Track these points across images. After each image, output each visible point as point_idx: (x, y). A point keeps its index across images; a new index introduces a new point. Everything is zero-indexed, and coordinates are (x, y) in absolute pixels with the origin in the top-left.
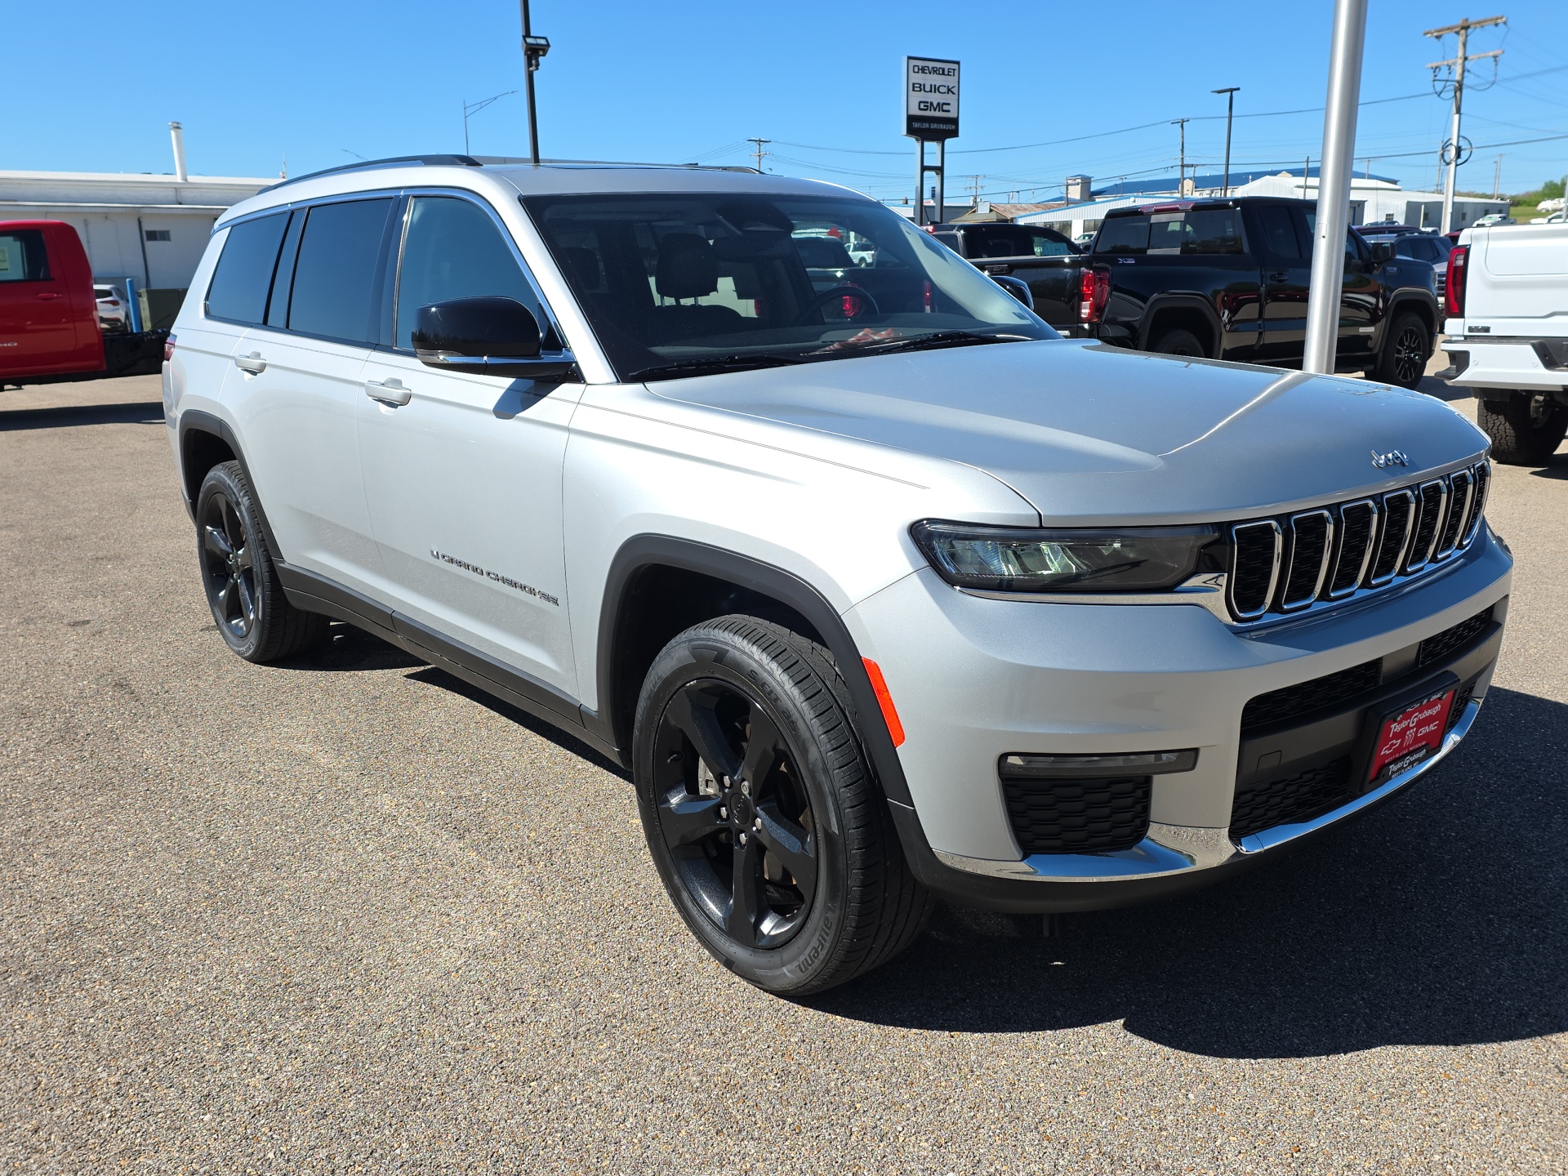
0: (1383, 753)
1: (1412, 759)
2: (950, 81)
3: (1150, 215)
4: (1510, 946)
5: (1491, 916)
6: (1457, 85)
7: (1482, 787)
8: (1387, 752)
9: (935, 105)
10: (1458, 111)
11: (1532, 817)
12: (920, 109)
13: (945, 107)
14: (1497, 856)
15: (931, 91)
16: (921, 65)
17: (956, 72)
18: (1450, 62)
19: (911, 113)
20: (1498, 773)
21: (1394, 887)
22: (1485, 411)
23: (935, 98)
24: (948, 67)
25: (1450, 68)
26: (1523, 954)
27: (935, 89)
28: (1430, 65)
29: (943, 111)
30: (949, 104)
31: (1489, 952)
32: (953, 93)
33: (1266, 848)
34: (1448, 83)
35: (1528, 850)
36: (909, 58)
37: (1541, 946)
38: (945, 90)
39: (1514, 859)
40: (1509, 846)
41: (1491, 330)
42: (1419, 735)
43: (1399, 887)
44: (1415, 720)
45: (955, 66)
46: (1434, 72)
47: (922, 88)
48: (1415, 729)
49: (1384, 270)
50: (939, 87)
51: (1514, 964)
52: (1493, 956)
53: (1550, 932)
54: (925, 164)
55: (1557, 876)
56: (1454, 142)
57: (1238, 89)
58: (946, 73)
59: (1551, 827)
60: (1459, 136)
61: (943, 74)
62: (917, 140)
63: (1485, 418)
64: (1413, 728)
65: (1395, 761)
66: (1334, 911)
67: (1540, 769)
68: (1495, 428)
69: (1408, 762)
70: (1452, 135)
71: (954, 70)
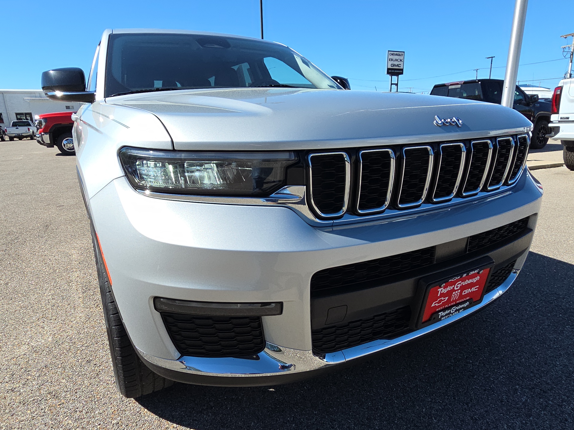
0: (433, 305)
1: (457, 308)
2: (401, 58)
3: (448, 86)
4: (523, 410)
5: (517, 387)
6: (571, 53)
7: (531, 306)
8: (437, 305)
9: (396, 65)
10: (571, 62)
11: (554, 326)
12: (391, 66)
13: (399, 66)
14: (530, 347)
15: (395, 61)
16: (392, 53)
17: (403, 55)
18: (569, 46)
19: (388, 67)
20: (541, 300)
21: (468, 361)
22: (566, 150)
23: (396, 63)
24: (401, 54)
25: (569, 47)
26: (530, 417)
27: (396, 60)
28: (562, 47)
29: (399, 67)
30: (400, 65)
31: (510, 413)
32: (402, 61)
33: (347, 360)
34: (568, 53)
35: (548, 346)
36: (389, 51)
37: (542, 412)
38: (400, 60)
39: (539, 351)
40: (538, 342)
41: (570, 118)
42: (463, 294)
43: (471, 361)
44: (459, 286)
45: (403, 53)
46: (564, 49)
47: (392, 60)
48: (459, 291)
49: (534, 105)
50: (398, 59)
51: (523, 424)
52: (512, 416)
53: (550, 402)
54: (392, 83)
55: (561, 364)
56: (569, 72)
57: (494, 57)
58: (400, 55)
59: (563, 333)
60: (571, 70)
61: (399, 55)
62: (390, 76)
63: (566, 153)
64: (458, 290)
65: (444, 310)
66: (430, 373)
67: (564, 299)
68: (570, 157)
69: (454, 310)
70: (569, 70)
71: (403, 54)
